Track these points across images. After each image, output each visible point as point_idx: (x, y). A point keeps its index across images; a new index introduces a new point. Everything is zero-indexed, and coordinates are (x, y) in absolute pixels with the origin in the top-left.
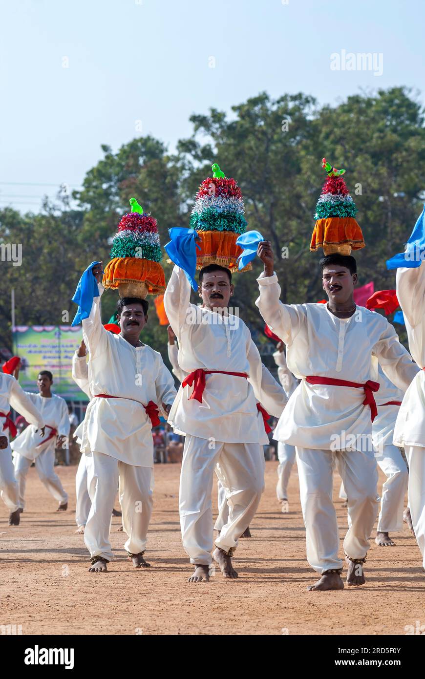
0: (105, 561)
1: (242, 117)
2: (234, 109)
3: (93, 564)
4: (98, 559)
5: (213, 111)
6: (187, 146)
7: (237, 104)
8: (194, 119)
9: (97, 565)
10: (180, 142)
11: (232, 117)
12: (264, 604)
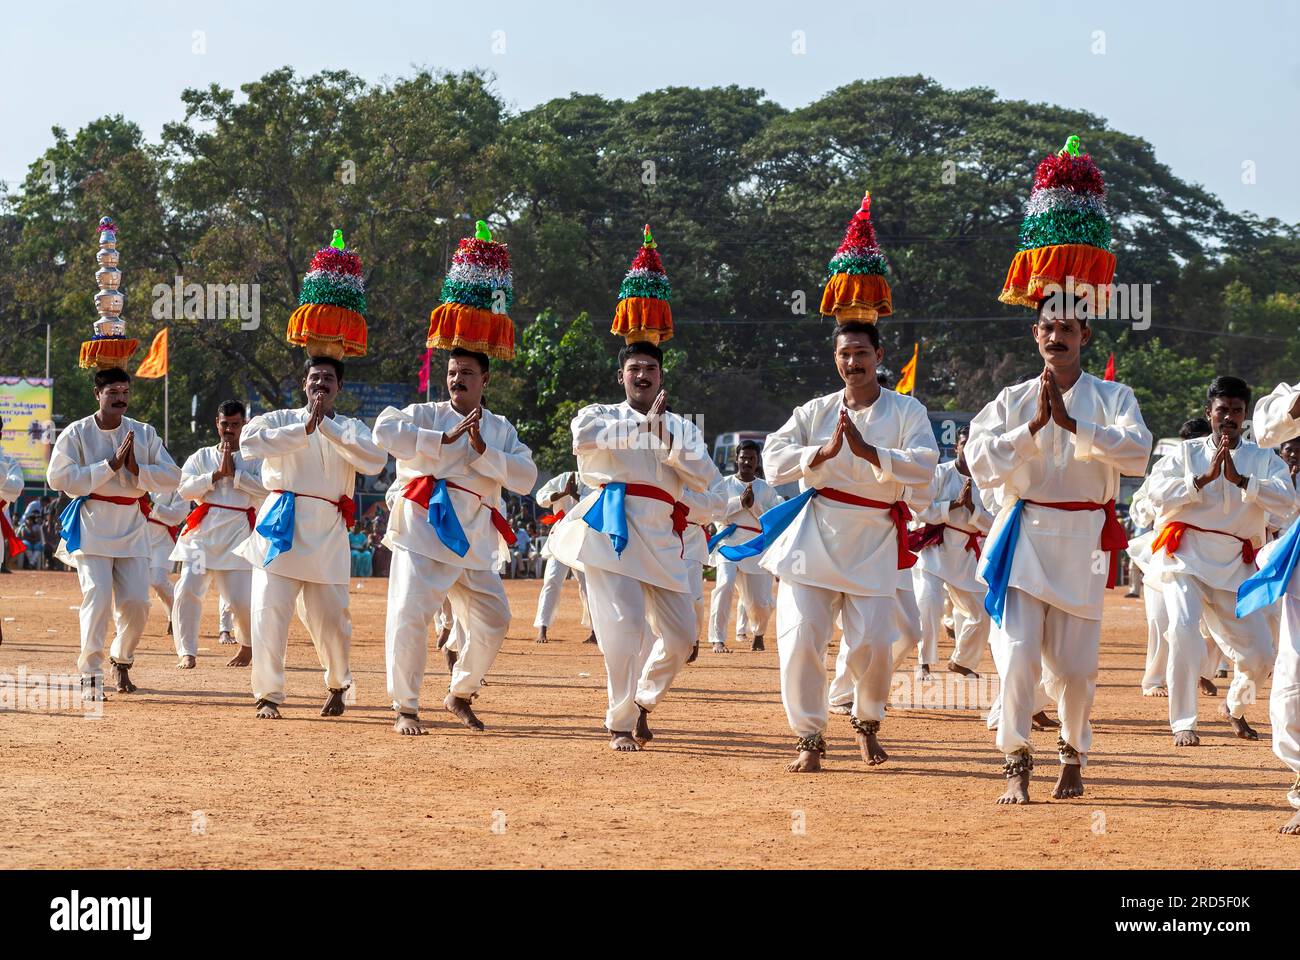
0: (273, 706)
1: (254, 98)
2: (245, 88)
3: (260, 708)
4: (264, 703)
5: (215, 88)
6: (174, 133)
7: (250, 81)
8: (187, 96)
9: (265, 710)
10: (165, 126)
11: (240, 99)
12: (395, 766)
